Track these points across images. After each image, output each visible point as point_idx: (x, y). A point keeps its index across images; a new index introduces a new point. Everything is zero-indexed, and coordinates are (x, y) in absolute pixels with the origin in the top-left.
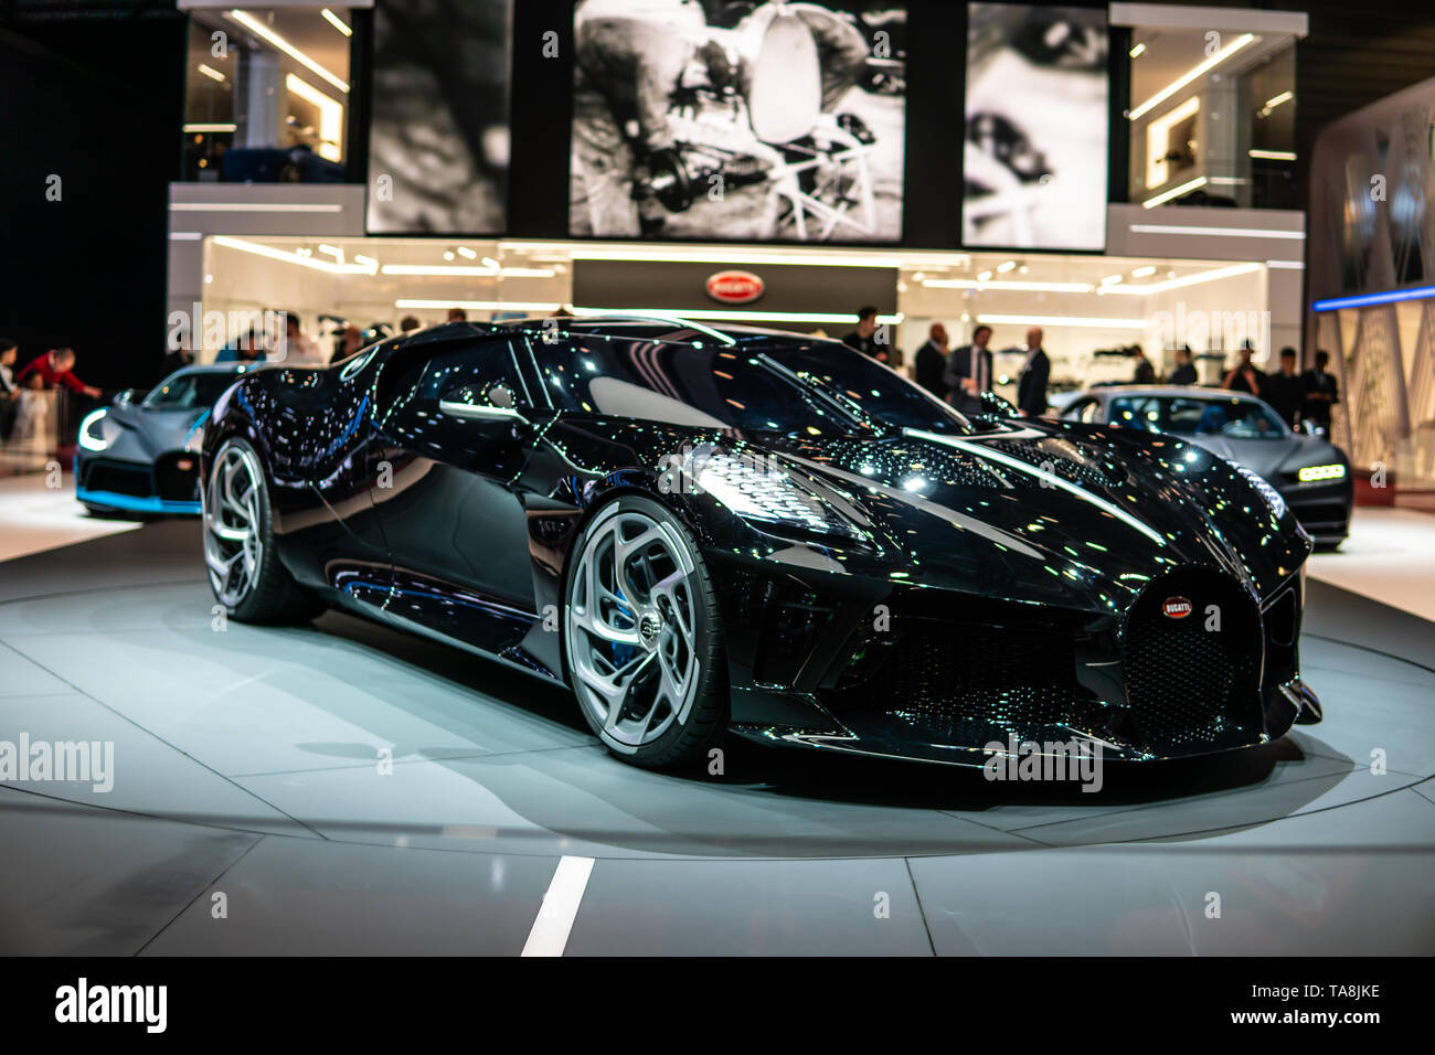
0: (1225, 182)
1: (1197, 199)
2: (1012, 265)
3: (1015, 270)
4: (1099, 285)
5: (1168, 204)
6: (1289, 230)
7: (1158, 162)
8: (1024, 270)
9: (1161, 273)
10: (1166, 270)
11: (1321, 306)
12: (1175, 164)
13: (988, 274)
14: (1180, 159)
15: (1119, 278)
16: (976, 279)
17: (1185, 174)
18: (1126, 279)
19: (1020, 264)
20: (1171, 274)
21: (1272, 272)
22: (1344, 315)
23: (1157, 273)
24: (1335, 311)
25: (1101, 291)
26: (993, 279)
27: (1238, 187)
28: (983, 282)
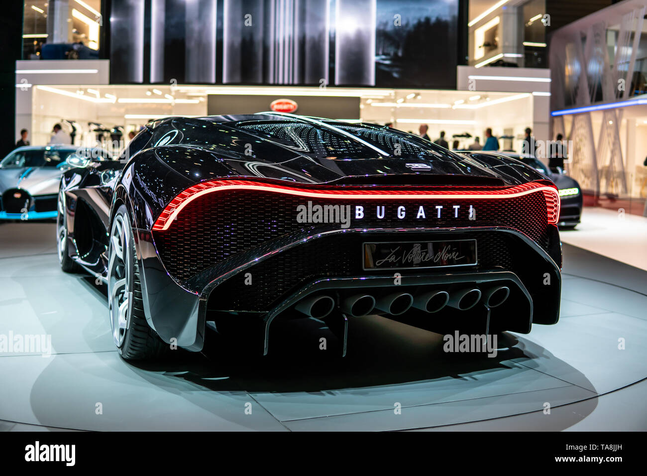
0: (512, 56)
1: (500, 63)
2: (413, 95)
3: (415, 97)
4: (453, 104)
5: (486, 66)
6: (543, 78)
7: (480, 47)
8: (419, 97)
9: (483, 98)
10: (486, 97)
11: (555, 114)
12: (488, 48)
13: (402, 100)
14: (490, 45)
15: (463, 101)
16: (396, 102)
17: (493, 52)
18: (466, 102)
19: (417, 95)
20: (488, 99)
21: (535, 97)
22: (566, 117)
23: (481, 98)
24: (561, 116)
25: (454, 107)
26: (404, 102)
27: (518, 58)
28: (400, 104)
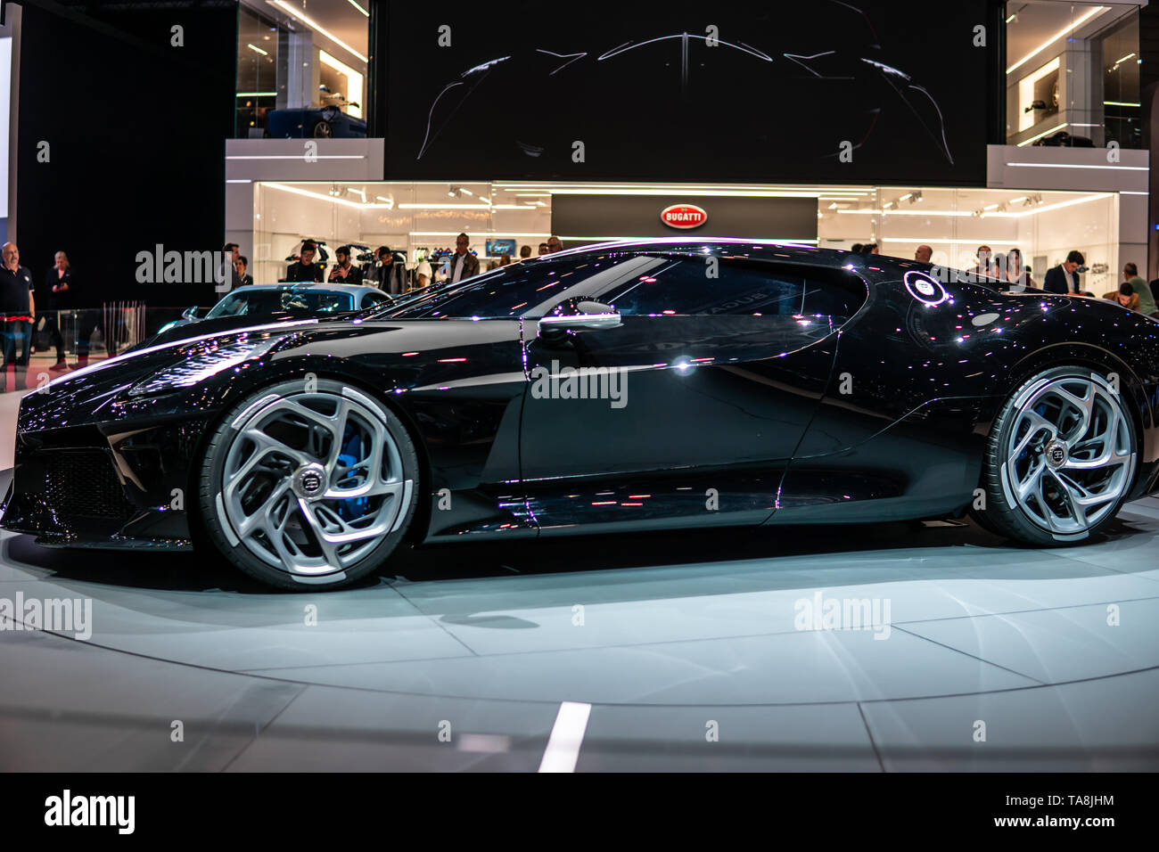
0: (1082, 126)
1: (1061, 139)
2: (910, 196)
3: (912, 200)
4: (980, 211)
5: (1036, 144)
6: (1137, 165)
7: (1027, 110)
8: (920, 200)
9: (1032, 201)
10: (1036, 199)
12: (1043, 111)
13: (891, 204)
14: (1045, 106)
15: (997, 206)
16: (881, 208)
17: (1049, 120)
18: (1002, 207)
19: (919, 195)
20: (1041, 203)
21: (1124, 200)
23: (1028, 202)
25: (982, 216)
26: (894, 207)
27: (1093, 130)
28: (886, 210)
